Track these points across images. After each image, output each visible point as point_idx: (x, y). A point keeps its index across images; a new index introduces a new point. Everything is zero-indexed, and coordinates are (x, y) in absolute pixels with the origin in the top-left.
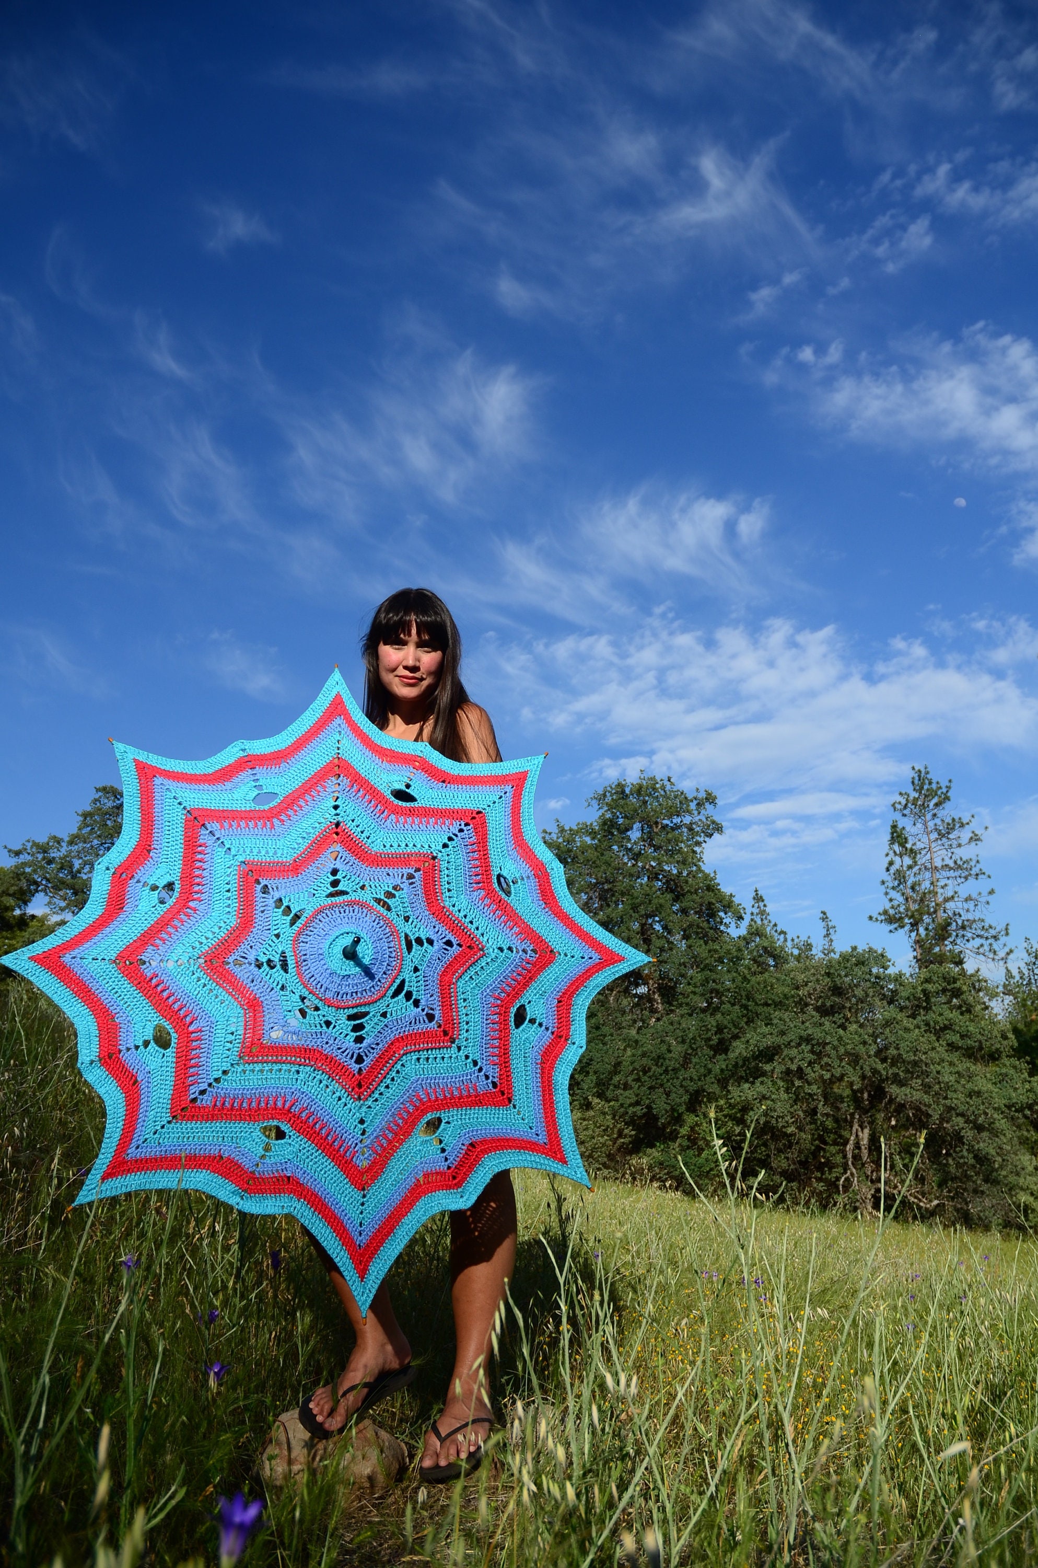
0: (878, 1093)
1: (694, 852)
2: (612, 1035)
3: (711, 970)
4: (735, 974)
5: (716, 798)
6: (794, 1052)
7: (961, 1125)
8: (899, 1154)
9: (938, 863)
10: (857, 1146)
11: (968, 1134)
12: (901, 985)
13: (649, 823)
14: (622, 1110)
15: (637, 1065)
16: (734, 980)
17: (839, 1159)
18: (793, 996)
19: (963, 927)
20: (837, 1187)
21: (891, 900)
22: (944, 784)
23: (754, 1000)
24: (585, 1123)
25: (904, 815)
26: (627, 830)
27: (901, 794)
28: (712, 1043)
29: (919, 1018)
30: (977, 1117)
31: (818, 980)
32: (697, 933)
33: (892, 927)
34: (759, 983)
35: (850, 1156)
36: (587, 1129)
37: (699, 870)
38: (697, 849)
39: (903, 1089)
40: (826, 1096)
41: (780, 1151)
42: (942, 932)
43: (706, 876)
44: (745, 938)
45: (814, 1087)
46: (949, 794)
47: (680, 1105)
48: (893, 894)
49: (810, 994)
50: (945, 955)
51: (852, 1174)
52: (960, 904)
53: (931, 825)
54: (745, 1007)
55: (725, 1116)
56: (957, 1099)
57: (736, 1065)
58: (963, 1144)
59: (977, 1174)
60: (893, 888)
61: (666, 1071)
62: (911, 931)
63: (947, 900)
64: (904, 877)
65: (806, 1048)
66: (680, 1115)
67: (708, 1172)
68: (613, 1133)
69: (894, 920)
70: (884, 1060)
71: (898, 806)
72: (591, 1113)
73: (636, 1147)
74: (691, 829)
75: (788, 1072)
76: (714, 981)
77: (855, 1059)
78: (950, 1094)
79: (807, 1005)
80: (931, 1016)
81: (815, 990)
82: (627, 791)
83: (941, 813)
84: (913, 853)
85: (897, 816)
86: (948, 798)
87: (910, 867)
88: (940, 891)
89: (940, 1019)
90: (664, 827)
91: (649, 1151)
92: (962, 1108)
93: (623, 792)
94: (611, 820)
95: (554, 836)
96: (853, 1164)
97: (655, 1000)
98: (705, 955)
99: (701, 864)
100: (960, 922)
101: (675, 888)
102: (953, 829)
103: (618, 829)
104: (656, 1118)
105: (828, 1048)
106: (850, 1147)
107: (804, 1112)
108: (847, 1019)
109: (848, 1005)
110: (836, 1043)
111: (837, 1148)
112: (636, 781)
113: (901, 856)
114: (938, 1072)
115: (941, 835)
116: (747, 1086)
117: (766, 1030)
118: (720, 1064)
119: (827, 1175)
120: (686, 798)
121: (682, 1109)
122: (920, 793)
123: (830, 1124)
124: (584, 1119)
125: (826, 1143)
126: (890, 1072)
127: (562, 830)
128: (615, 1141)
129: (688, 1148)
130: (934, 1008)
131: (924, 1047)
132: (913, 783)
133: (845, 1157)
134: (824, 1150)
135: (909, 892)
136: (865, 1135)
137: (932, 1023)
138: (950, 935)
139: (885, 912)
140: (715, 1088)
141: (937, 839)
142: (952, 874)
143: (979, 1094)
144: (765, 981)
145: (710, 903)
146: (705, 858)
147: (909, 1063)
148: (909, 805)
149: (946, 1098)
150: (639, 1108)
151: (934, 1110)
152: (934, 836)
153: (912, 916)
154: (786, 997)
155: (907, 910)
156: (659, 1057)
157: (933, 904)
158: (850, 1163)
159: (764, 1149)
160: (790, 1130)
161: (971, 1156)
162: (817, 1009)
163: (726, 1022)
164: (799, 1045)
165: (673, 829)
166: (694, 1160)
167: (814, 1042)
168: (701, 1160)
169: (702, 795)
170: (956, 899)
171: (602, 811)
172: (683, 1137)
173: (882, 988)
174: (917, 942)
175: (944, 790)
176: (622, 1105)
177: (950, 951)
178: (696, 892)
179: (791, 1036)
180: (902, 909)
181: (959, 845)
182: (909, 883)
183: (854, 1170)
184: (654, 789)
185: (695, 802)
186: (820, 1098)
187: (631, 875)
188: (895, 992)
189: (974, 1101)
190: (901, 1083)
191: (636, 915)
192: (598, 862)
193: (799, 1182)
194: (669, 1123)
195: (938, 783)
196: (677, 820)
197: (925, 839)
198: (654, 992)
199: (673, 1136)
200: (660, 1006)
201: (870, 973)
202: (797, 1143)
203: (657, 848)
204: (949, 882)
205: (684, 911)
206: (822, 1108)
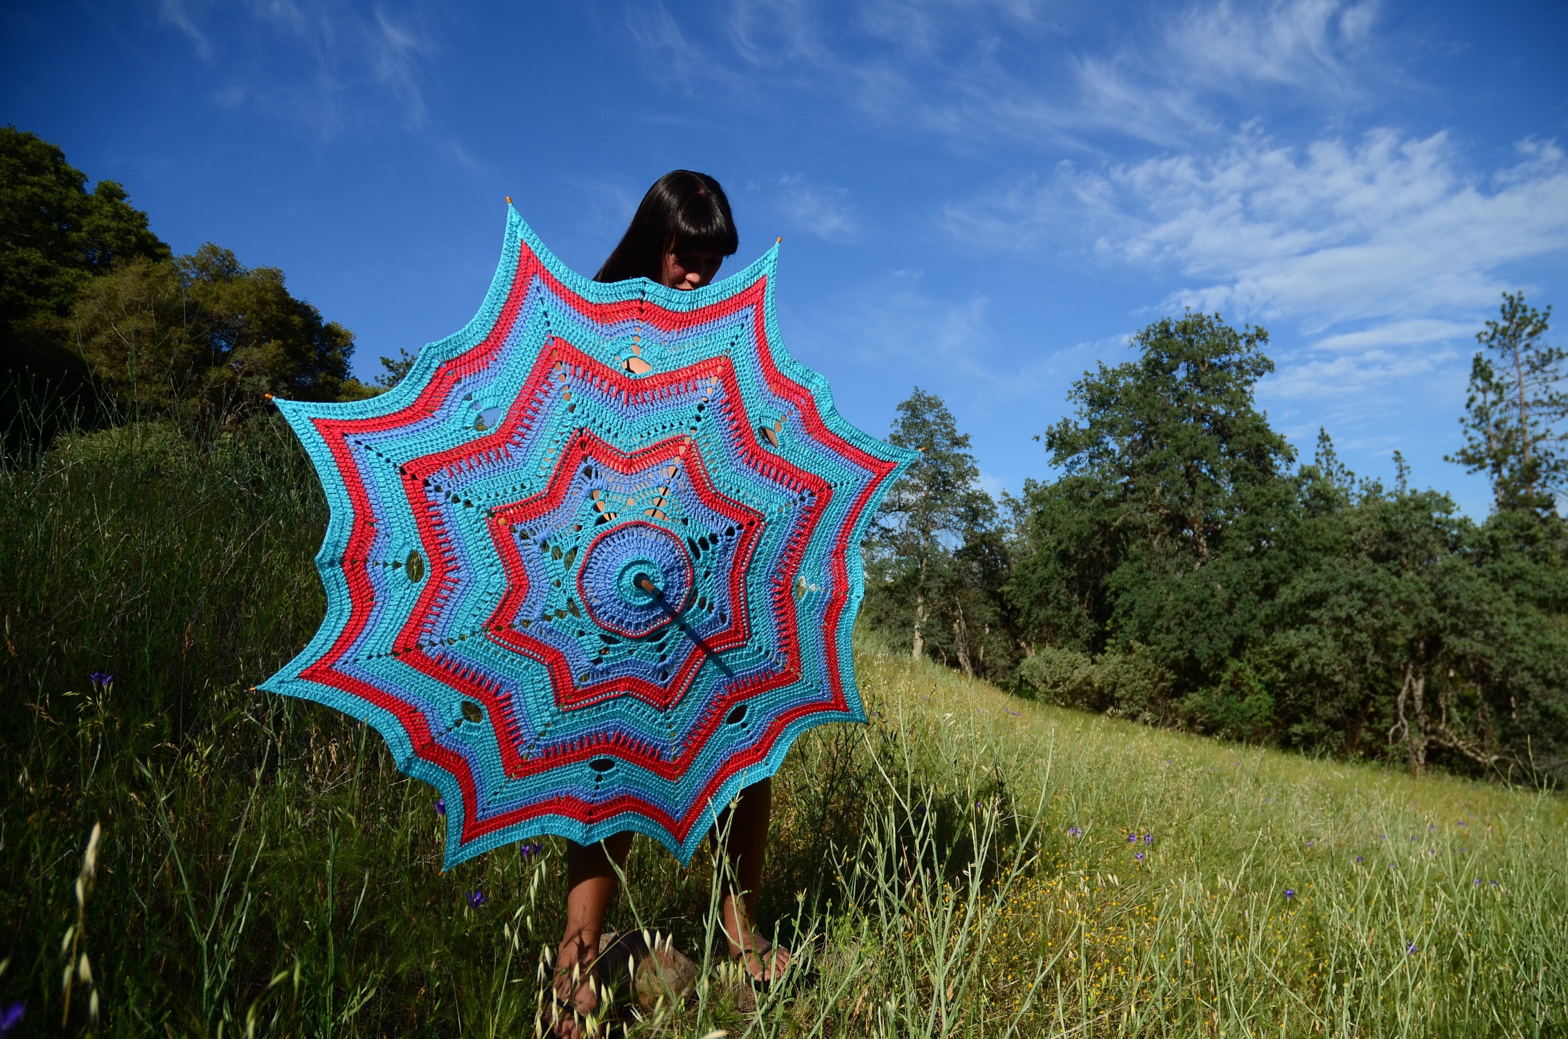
0: (1434, 642)
1: (1244, 392)
2: (1155, 579)
3: (1257, 514)
4: (1283, 519)
5: (1266, 334)
6: (1343, 599)
7: (1527, 680)
8: (1457, 706)
9: (1529, 398)
10: (1410, 696)
11: (1536, 689)
12: (1466, 530)
13: (1196, 361)
14: (1164, 654)
15: (1179, 610)
16: (1282, 525)
17: (1389, 709)
18: (1345, 541)
19: (1556, 468)
20: (1386, 737)
21: (1470, 439)
22: (1541, 311)
23: (1303, 544)
24: (1126, 666)
25: (1491, 347)
26: (1172, 370)
27: (1488, 323)
28: (1258, 588)
29: (1485, 566)
30: (1546, 672)
31: (1372, 526)
32: (1245, 476)
33: (1471, 468)
34: (1308, 528)
35: (1401, 706)
36: (1128, 672)
37: (1249, 410)
38: (1246, 388)
39: (1463, 640)
40: (1376, 646)
41: (1325, 699)
42: (1530, 473)
43: (1256, 417)
44: (1296, 481)
45: (1364, 635)
46: (1547, 322)
47: (1223, 650)
48: (1473, 432)
49: (1364, 540)
50: (1531, 497)
51: (1403, 725)
52: (1553, 444)
53: (1522, 357)
54: (1293, 552)
55: (1270, 662)
56: (1524, 652)
57: (1282, 612)
58: (1529, 699)
59: (1548, 730)
60: (1474, 426)
61: (1209, 616)
62: (1493, 472)
63: (1536, 439)
64: (1487, 414)
65: (1356, 594)
66: (1223, 660)
67: (1251, 718)
68: (1153, 677)
69: (1472, 460)
70: (1442, 609)
71: (1484, 338)
72: (1134, 656)
73: (1178, 691)
74: (1239, 367)
75: (1336, 620)
76: (1262, 525)
77: (1410, 607)
78: (1516, 647)
79: (1360, 550)
80: (1499, 565)
81: (1369, 535)
82: (1172, 329)
83: (1536, 343)
84: (1499, 388)
85: (1482, 349)
86: (1544, 327)
87: (1494, 404)
88: (1529, 429)
89: (1508, 567)
90: (1212, 366)
91: (1191, 695)
92: (1529, 662)
93: (1167, 331)
94: (1154, 360)
95: (1096, 378)
96: (1404, 715)
97: (1201, 545)
98: (1251, 498)
99: (1250, 403)
100: (1552, 463)
101: (1222, 430)
102: (1550, 360)
103: (1163, 370)
104: (1198, 663)
105: (1381, 595)
106: (1401, 698)
107: (1353, 661)
108: (1403, 566)
109: (1404, 551)
110: (1389, 590)
111: (1388, 698)
112: (1182, 319)
113: (1484, 391)
114: (1504, 624)
115: (1534, 368)
116: (1292, 632)
117: (1314, 575)
118: (1265, 610)
119: (1375, 725)
120: (1235, 335)
121: (1225, 654)
122: (1511, 322)
123: (1381, 673)
124: (1125, 662)
125: (1376, 693)
126: (1449, 622)
127: (1104, 372)
128: (1155, 686)
129: (1231, 693)
130: (1503, 556)
131: (1488, 597)
132: (1503, 311)
133: (1396, 707)
134: (1374, 699)
135: (1492, 430)
136: (1419, 687)
137: (1499, 572)
138: (1539, 477)
139: (1463, 452)
140: (1260, 634)
141: (1528, 373)
142: (1545, 410)
143: (1550, 647)
144: (1315, 526)
145: (1259, 445)
146: (1255, 396)
147: (1469, 613)
148: (1497, 335)
149: (1511, 651)
150: (1181, 652)
151: (1497, 662)
152: (1527, 368)
153: (1494, 457)
154: (1337, 541)
155: (1489, 449)
156: (1202, 602)
157: (1520, 443)
158: (1401, 713)
159: (1309, 696)
160: (1337, 678)
161: (1537, 712)
162: (1370, 555)
163: (1272, 567)
164: (1350, 591)
165: (1221, 368)
166: (1237, 705)
167: (1365, 589)
168: (1244, 706)
169: (1252, 331)
170: (1549, 437)
171: (1144, 352)
172: (1226, 682)
173: (1444, 534)
174: (1499, 484)
175: (1541, 318)
176: (1163, 649)
177: (1538, 494)
178: (1244, 433)
179: (1341, 582)
180: (1483, 448)
181: (1557, 379)
182: (1493, 421)
183: (1405, 722)
184: (1201, 326)
185: (1245, 339)
186: (1370, 646)
187: (1176, 417)
188: (1458, 538)
189: (1546, 654)
190: (1461, 634)
191: (1181, 458)
192: (1141, 405)
193: (1346, 731)
194: (1212, 668)
195: (1533, 310)
196: (1225, 358)
197: (1514, 372)
198: (1199, 537)
199: (1216, 681)
200: (1205, 550)
201: (1430, 518)
202: (1344, 692)
203: (1204, 389)
204: (1542, 419)
205: (1232, 454)
206: (1372, 656)
